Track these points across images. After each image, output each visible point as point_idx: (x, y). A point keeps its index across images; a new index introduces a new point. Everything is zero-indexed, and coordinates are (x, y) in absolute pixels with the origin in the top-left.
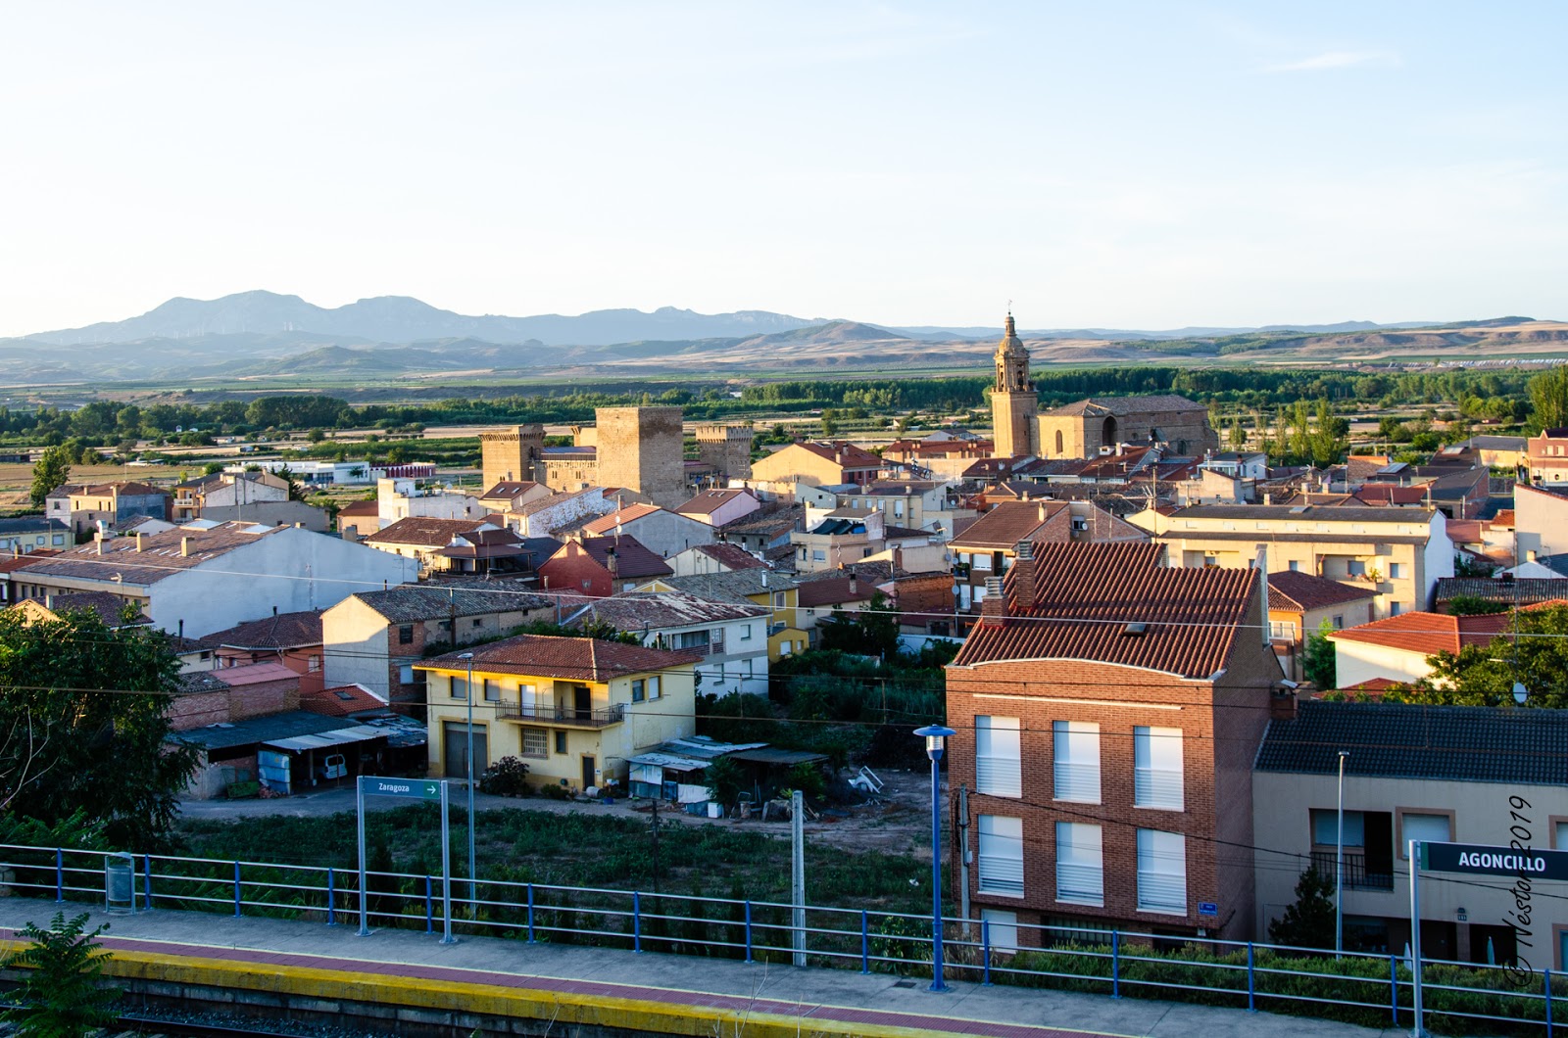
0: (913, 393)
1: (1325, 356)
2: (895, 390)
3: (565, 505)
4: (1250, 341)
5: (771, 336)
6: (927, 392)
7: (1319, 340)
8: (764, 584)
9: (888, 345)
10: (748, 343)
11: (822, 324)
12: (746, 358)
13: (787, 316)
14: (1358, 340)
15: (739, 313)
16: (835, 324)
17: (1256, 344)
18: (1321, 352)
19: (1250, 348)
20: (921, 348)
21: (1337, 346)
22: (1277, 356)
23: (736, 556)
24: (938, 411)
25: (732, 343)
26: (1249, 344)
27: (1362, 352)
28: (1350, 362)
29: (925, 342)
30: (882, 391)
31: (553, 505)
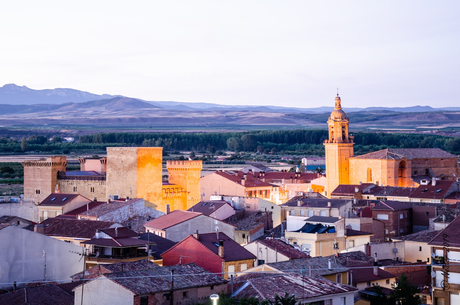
0: (185, 142)
1: (410, 126)
2: (173, 140)
3: (121, 210)
4: (366, 116)
5: (79, 104)
6: (193, 141)
7: (407, 117)
8: (330, 268)
9: (150, 112)
10: (64, 108)
11: (111, 98)
12: (65, 117)
13: (86, 92)
14: (429, 117)
15: (56, 89)
16: (118, 98)
17: (370, 118)
18: (409, 123)
19: (367, 120)
20: (171, 114)
21: (417, 120)
22: (383, 125)
23: (284, 247)
24: (205, 153)
25: (55, 107)
26: (366, 118)
27: (432, 124)
28: (432, 130)
29: (173, 111)
30: (166, 139)
31: (114, 210)
